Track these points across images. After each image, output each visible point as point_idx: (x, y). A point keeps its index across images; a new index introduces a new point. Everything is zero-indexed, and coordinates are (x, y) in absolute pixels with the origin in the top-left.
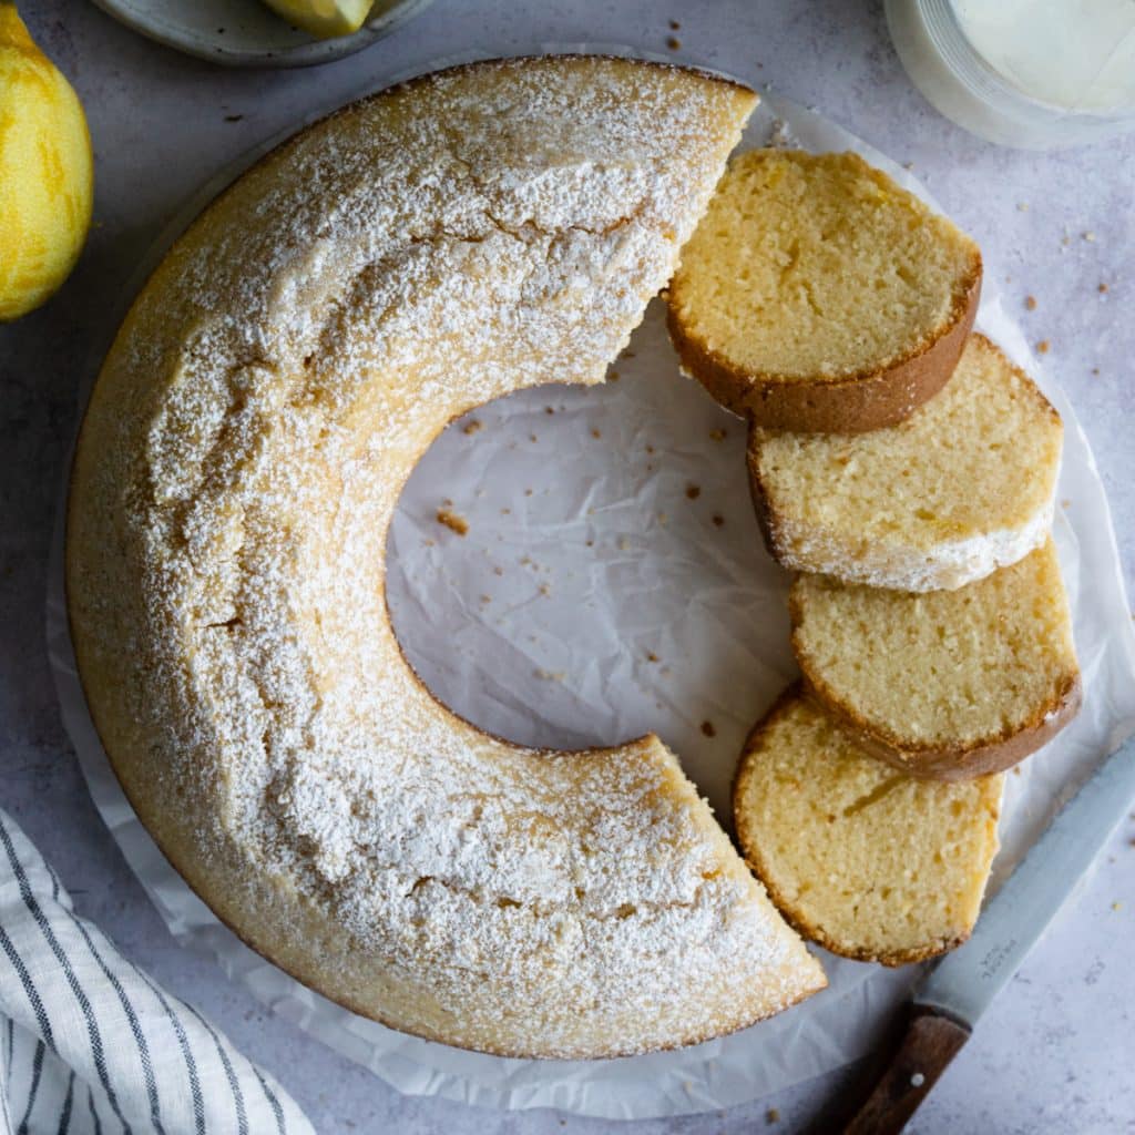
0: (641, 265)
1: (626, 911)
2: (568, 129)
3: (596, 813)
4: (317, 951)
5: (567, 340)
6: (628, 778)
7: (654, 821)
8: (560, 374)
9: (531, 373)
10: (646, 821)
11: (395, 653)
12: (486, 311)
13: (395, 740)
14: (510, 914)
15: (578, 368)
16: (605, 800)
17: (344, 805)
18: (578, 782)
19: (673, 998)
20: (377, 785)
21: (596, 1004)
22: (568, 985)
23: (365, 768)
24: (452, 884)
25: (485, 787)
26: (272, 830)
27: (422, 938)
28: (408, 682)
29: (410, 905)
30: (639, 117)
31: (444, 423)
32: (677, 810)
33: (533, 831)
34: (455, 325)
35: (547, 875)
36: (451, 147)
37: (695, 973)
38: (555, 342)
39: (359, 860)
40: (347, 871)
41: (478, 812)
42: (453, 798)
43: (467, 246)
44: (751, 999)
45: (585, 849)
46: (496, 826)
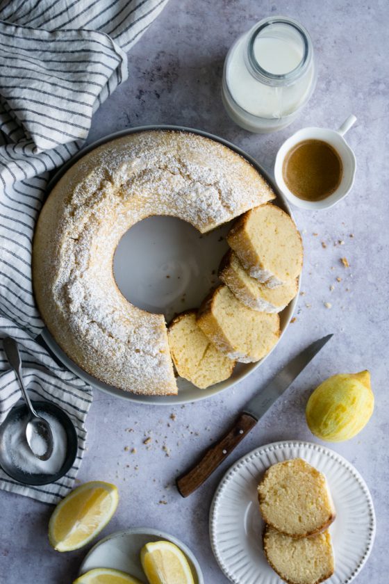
0: (210, 197)
1: (138, 351)
2: (207, 158)
3: (141, 325)
4: (59, 328)
5: (185, 207)
6: (153, 321)
7: (154, 333)
8: (180, 215)
9: (173, 212)
10: (152, 332)
11: (111, 266)
12: (169, 192)
13: (102, 285)
14: (110, 339)
15: (185, 216)
16: (145, 323)
17: (83, 295)
18: (140, 317)
19: (139, 379)
20: (93, 294)
21: (120, 371)
22: (116, 363)
23: (92, 288)
24: (100, 325)
25: (118, 307)
26: (63, 293)
27: (86, 335)
28: (111, 274)
29: (87, 326)
30: (225, 162)
31: (147, 216)
32: (161, 333)
33: (124, 322)
34: (160, 192)
35: (123, 334)
36: (177, 150)
37: (147, 374)
38: (182, 207)
39: (80, 310)
40: (76, 311)
41: (114, 311)
42: (109, 306)
43: (171, 175)
44: (157, 388)
45: (135, 332)
46: (116, 317)
